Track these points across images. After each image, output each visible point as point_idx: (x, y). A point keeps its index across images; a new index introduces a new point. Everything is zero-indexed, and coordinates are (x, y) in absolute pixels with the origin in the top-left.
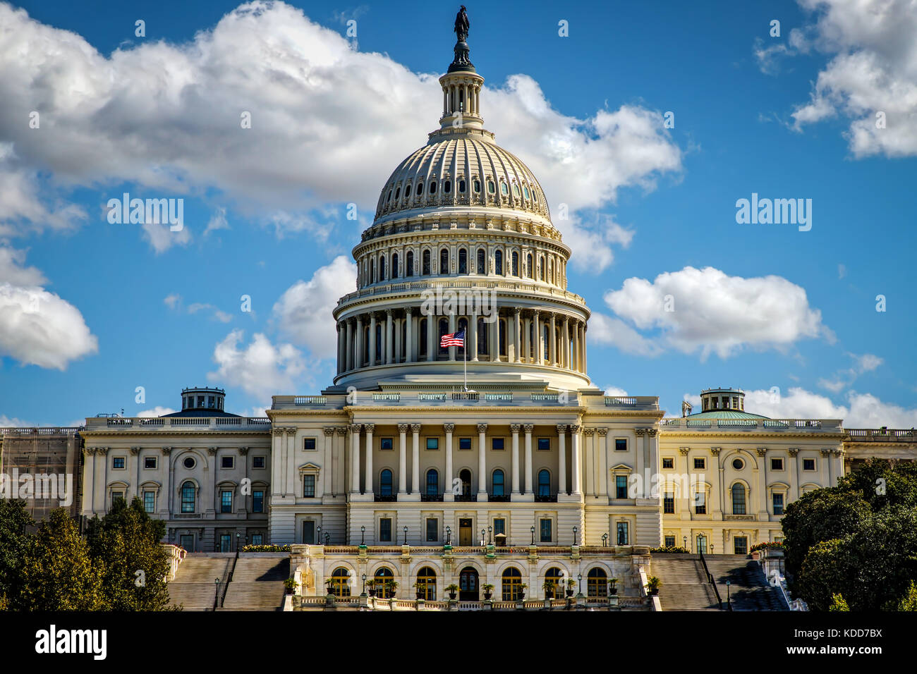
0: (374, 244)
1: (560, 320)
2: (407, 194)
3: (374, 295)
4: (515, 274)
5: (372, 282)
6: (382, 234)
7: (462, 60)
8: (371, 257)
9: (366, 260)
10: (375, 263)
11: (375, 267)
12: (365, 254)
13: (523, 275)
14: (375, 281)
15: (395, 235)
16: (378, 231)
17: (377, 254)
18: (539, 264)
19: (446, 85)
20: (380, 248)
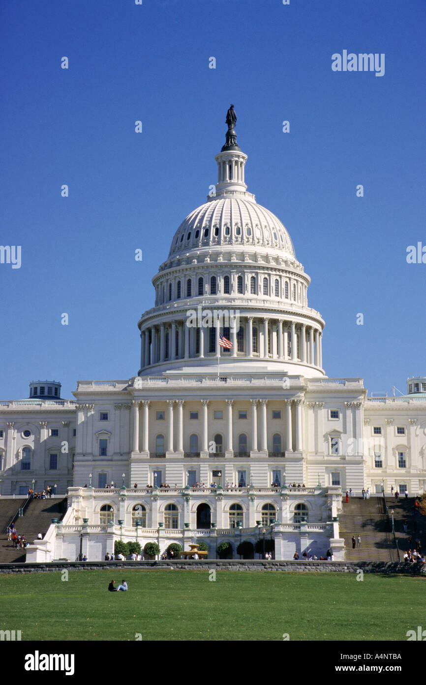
0: (165, 275)
1: (299, 327)
2: (189, 238)
3: (163, 310)
4: (266, 293)
5: (163, 302)
6: (171, 267)
7: (231, 142)
8: (163, 284)
9: (160, 286)
10: (165, 288)
11: (165, 291)
12: (159, 282)
13: (272, 294)
14: (165, 301)
15: (179, 267)
16: (168, 265)
17: (167, 282)
18: (284, 286)
19: (219, 160)
20: (169, 277)
